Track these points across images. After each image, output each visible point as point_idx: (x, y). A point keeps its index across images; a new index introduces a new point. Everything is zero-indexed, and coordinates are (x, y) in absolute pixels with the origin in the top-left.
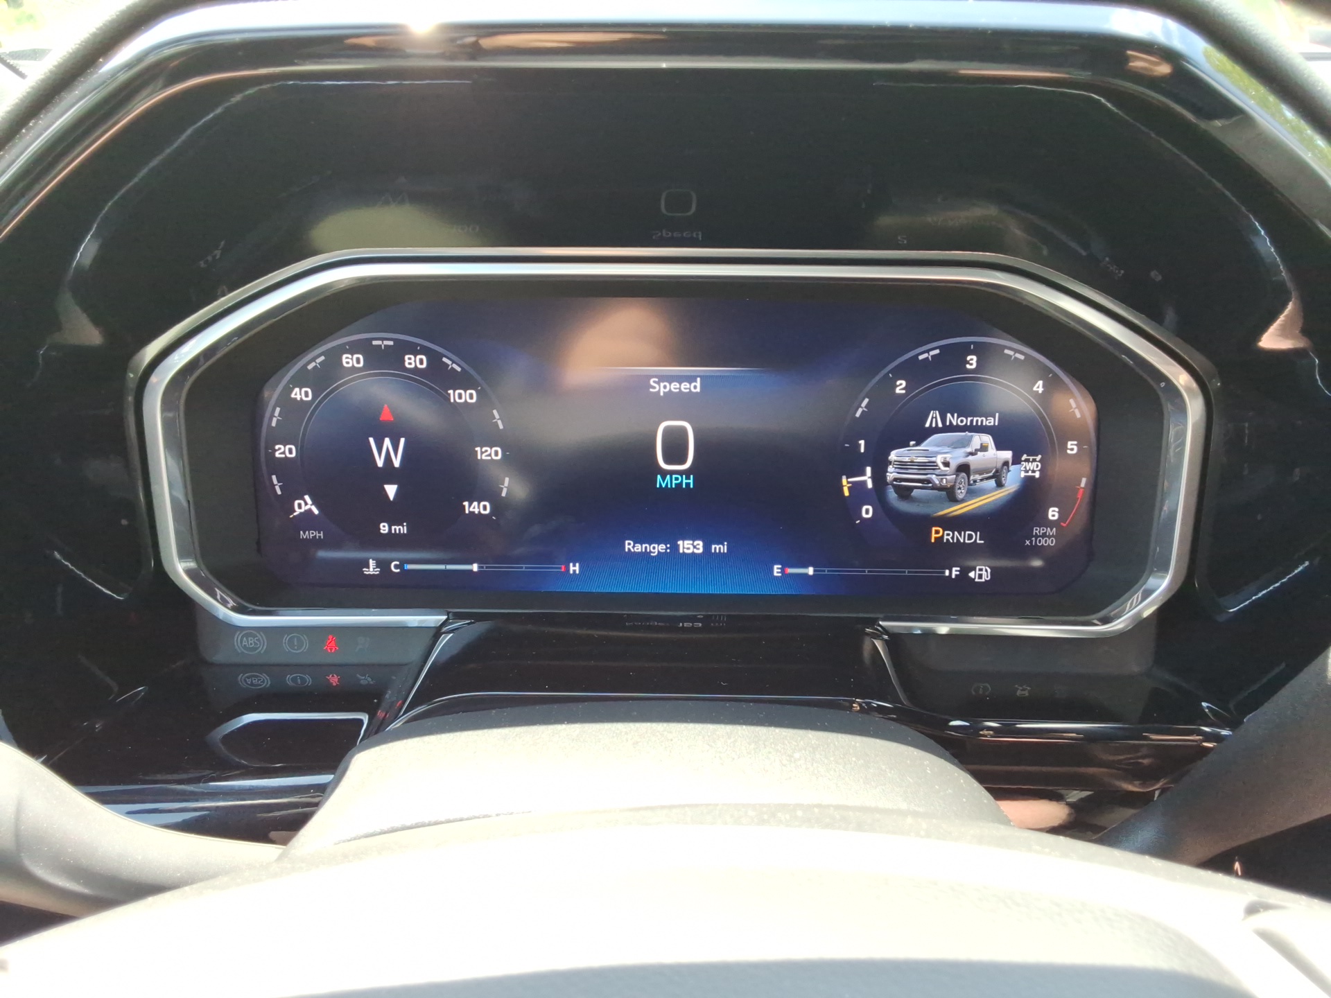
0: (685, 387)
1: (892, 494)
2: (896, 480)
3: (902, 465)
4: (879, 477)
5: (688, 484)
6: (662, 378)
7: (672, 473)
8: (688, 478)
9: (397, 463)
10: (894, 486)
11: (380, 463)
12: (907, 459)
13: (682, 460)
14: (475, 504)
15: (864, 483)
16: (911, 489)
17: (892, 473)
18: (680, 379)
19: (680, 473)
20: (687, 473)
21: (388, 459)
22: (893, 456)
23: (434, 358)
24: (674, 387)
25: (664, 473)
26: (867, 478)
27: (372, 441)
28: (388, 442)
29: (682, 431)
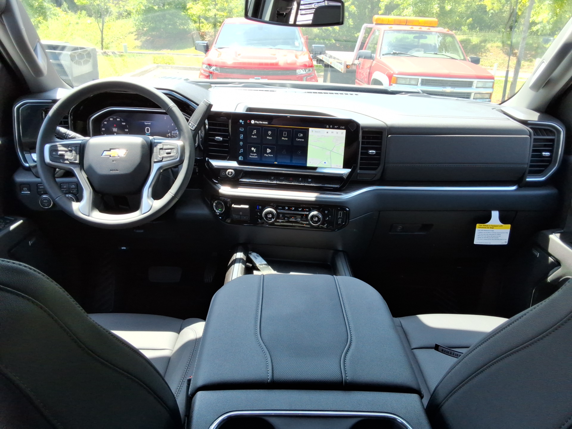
0: (149, 123)
3: (173, 133)
4: (171, 134)
6: (146, 122)
9: (116, 131)
11: (114, 131)
13: (149, 132)
17: (172, 134)
18: (148, 123)
20: (149, 133)
21: (115, 131)
23: (120, 119)
24: (147, 123)
25: (147, 133)
26: (170, 135)
27: (113, 128)
28: (115, 129)
29: (148, 129)
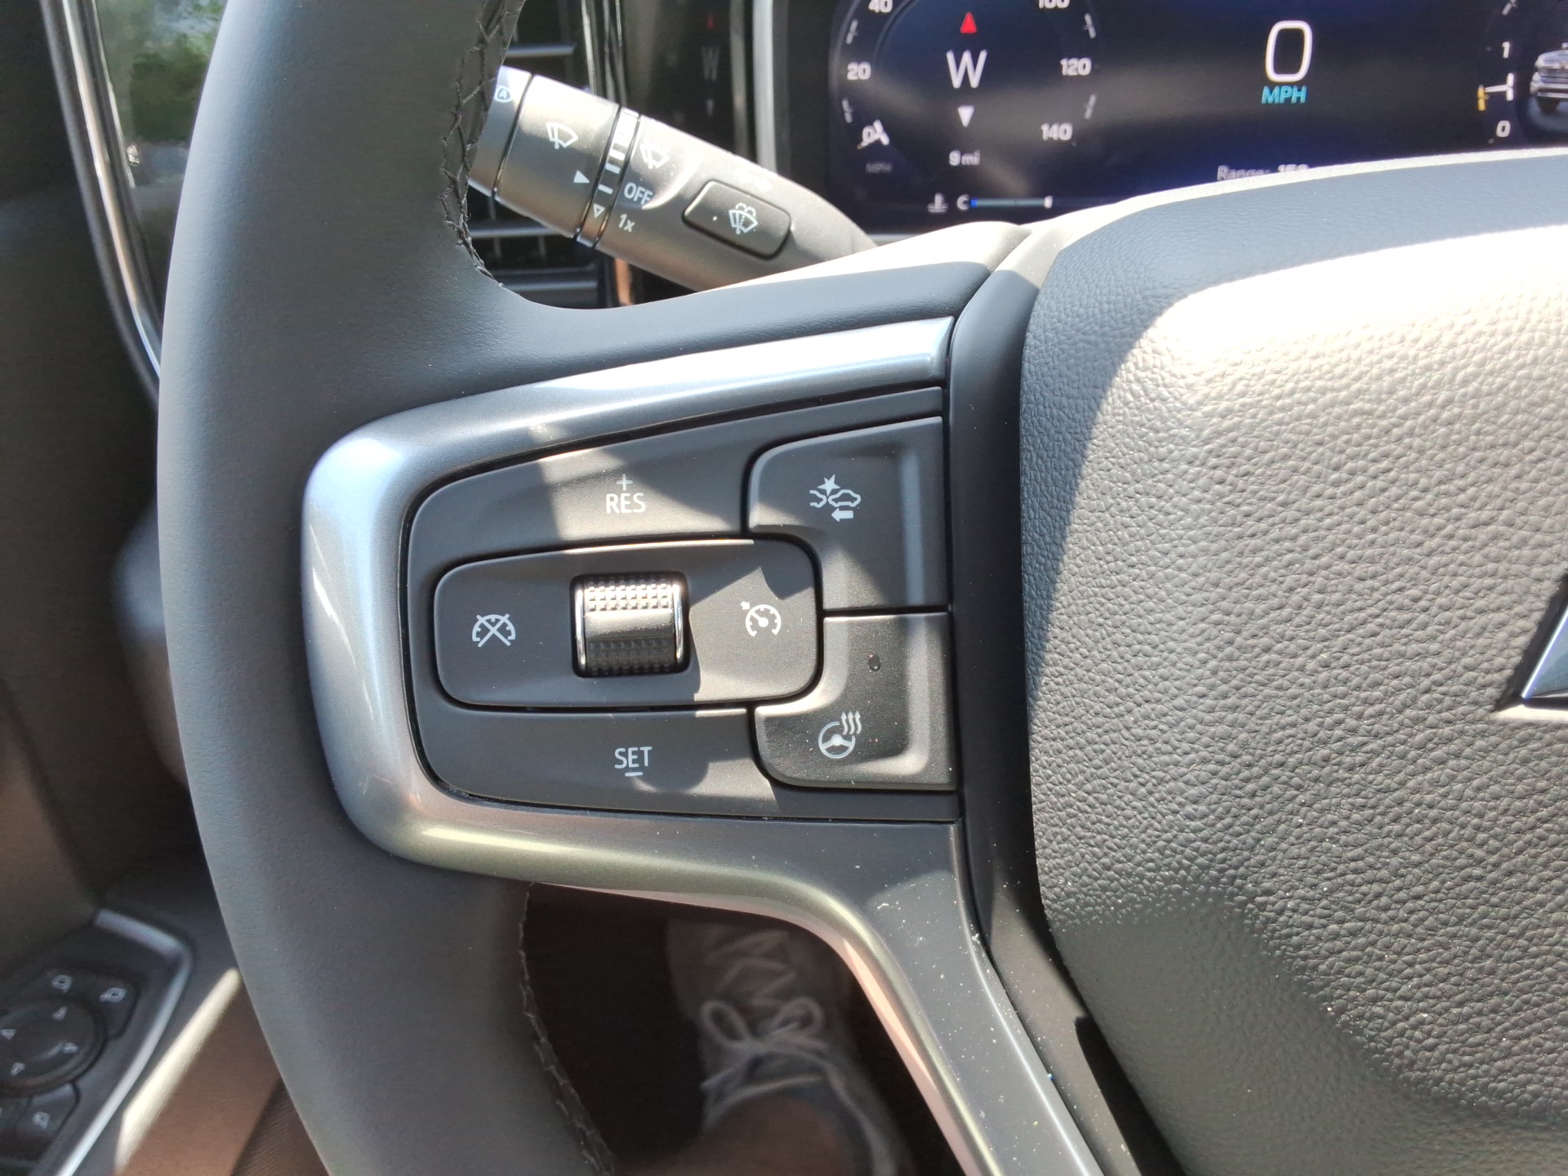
1: (1534, 108)
2: (1541, 90)
3: (1551, 73)
4: (1522, 86)
5: (1299, 99)
7: (1281, 84)
8: (1299, 90)
10: (1540, 99)
11: (957, 82)
12: (1556, 66)
13: (1295, 69)
14: (1055, 127)
15: (1503, 94)
16: (1558, 101)
17: (1537, 82)
19: (1291, 84)
20: (1299, 85)
21: (966, 78)
22: (1541, 61)
25: (1272, 85)
26: (1508, 88)
27: (950, 57)
28: (967, 57)
29: (1299, 34)
